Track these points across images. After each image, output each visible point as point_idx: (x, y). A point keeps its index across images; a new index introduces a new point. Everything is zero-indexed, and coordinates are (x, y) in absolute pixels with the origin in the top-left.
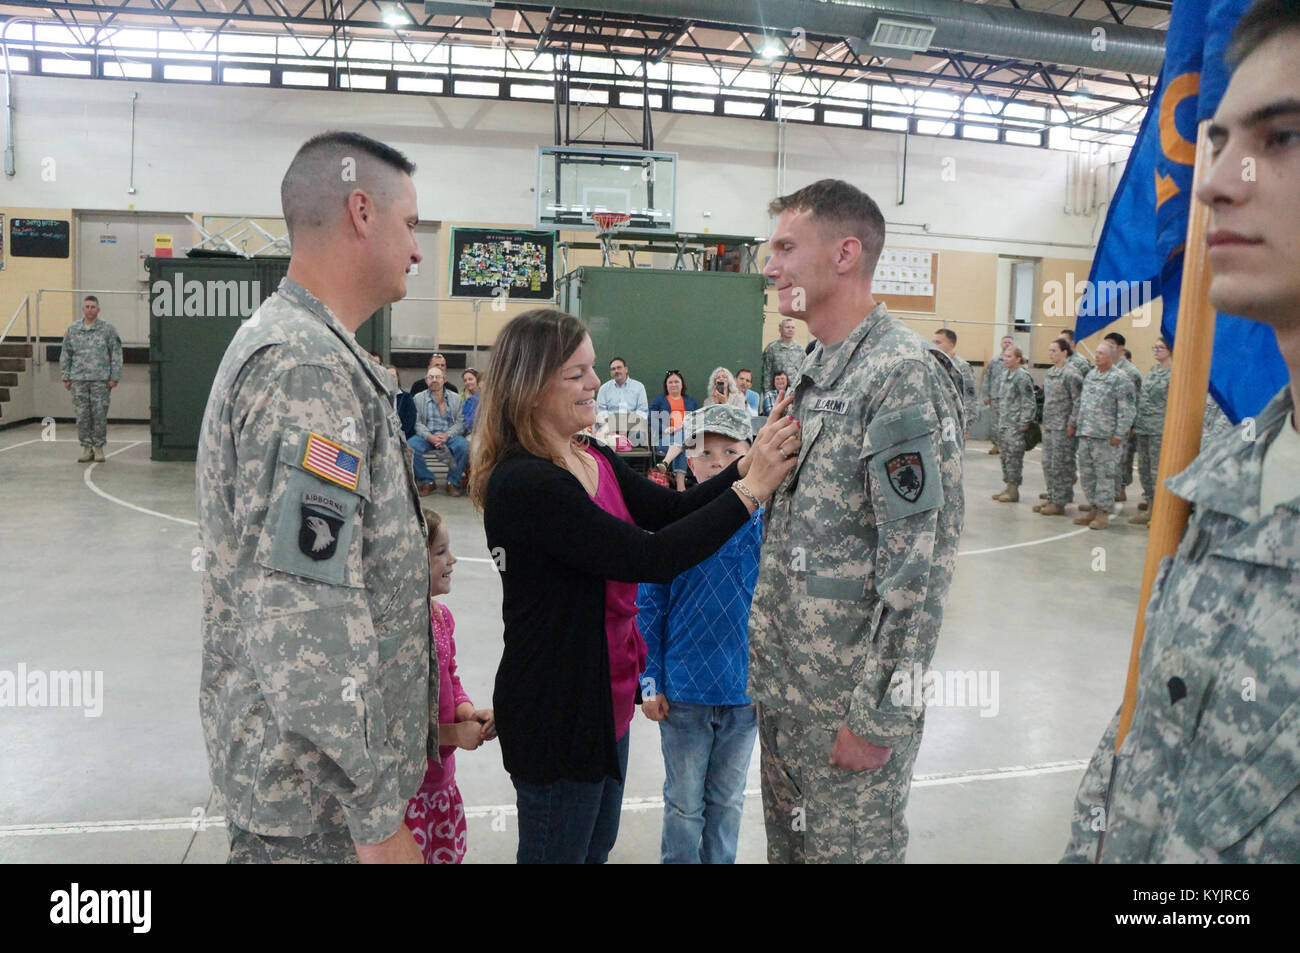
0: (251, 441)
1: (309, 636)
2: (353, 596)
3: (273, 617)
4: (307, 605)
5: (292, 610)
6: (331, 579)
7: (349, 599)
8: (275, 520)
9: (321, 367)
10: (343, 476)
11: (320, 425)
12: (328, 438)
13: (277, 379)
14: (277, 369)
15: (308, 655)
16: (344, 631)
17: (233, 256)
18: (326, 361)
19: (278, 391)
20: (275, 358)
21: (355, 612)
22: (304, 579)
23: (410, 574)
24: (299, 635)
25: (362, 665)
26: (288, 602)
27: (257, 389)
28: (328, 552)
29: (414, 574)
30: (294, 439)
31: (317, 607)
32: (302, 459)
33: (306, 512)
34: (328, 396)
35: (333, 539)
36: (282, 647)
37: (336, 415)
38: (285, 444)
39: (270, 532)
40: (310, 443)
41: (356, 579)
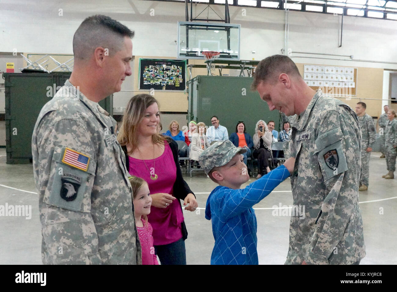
0: (43, 152)
1: (65, 233)
2: (85, 216)
3: (51, 224)
4: (64, 219)
5: (58, 222)
6: (75, 209)
7: (83, 217)
8: (51, 185)
9: (72, 120)
10: (82, 166)
11: (71, 144)
12: (74, 149)
13: (53, 125)
14: (54, 121)
15: (65, 240)
16: (81, 231)
17: (42, 72)
18: (74, 117)
19: (54, 130)
20: (54, 116)
21: (86, 223)
22: (63, 209)
23: (121, 204)
24: (61, 232)
25: (90, 244)
26: (57, 218)
27: (46, 130)
28: (73, 198)
29: (123, 205)
30: (59, 150)
31: (69, 220)
32: (62, 159)
33: (64, 181)
34: (75, 132)
35: (75, 192)
36: (54, 237)
37: (78, 139)
38: (55, 153)
39: (49, 190)
40: (66, 152)
41: (87, 208)
